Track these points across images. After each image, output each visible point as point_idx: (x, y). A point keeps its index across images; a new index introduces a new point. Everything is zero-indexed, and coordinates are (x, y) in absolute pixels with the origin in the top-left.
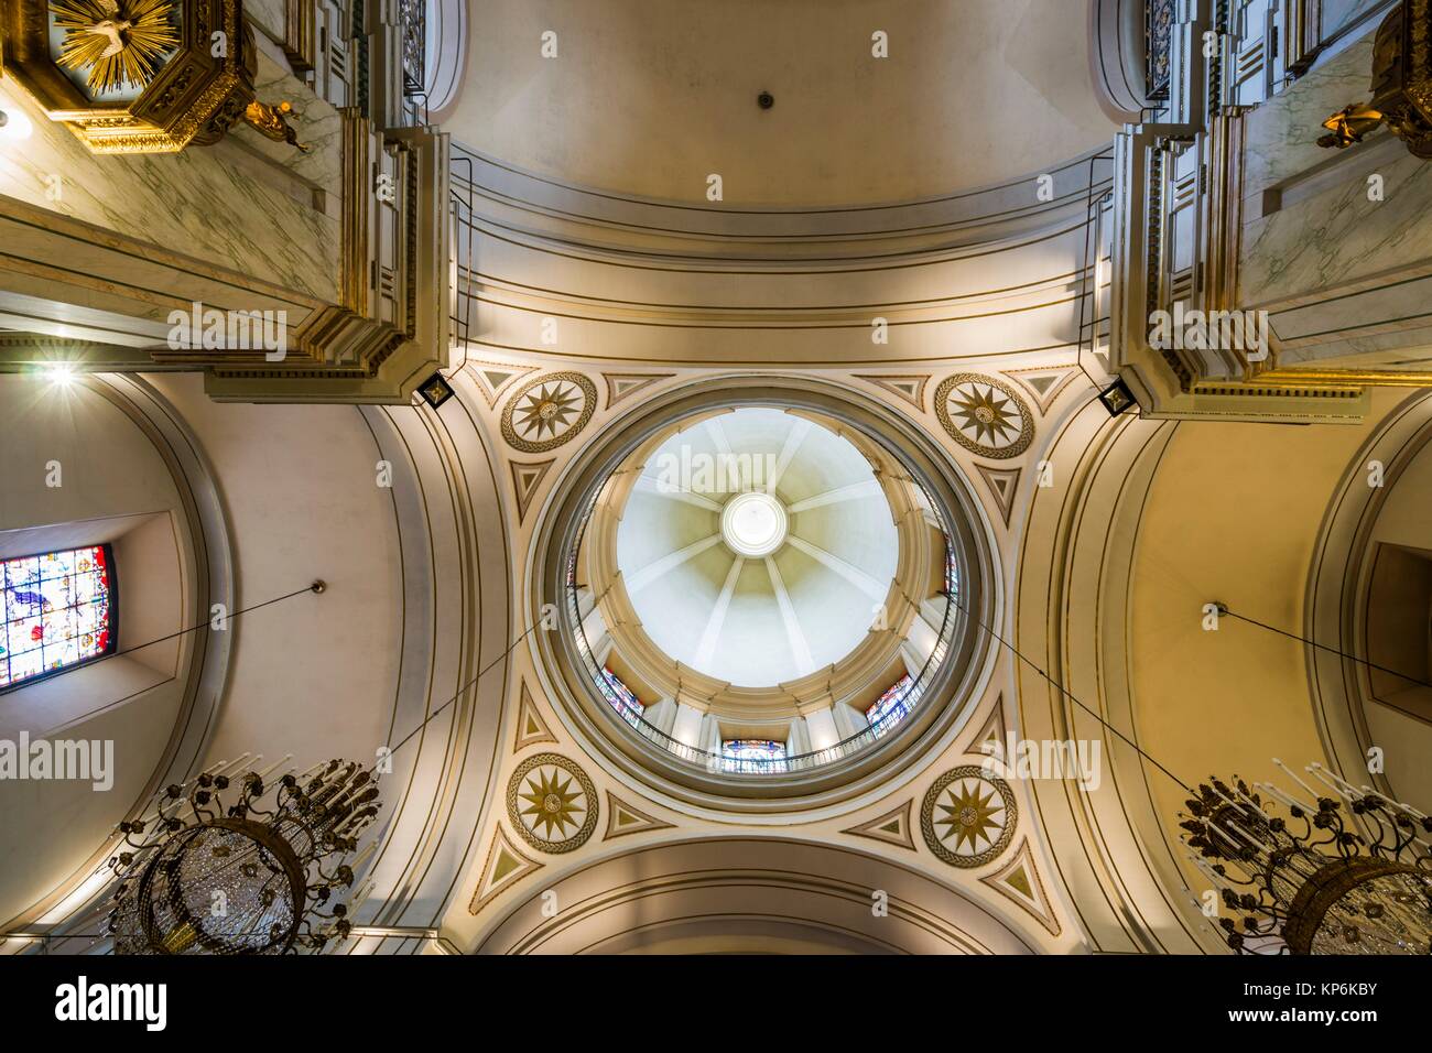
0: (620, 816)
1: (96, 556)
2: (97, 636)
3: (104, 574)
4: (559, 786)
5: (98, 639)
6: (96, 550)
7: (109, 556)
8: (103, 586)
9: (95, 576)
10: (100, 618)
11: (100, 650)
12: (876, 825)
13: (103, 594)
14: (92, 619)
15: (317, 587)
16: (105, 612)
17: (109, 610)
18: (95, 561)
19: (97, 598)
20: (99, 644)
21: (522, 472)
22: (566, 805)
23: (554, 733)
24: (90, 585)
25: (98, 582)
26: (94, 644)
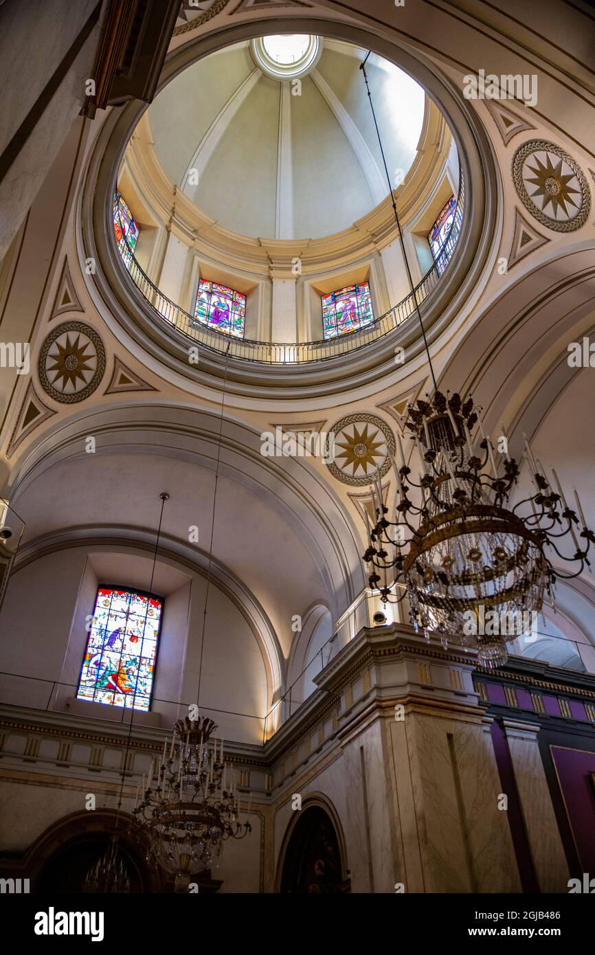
0: (397, 409)
1: (104, 594)
2: (151, 606)
3: (116, 592)
4: (353, 437)
5: (153, 606)
6: (100, 594)
7: (108, 586)
8: (123, 595)
9: (115, 598)
10: (141, 602)
11: (160, 606)
12: (516, 248)
13: (128, 596)
14: (139, 606)
15: (164, 497)
16: (138, 598)
17: (138, 595)
18: (107, 596)
19: (128, 600)
20: (156, 606)
21: (117, 385)
22: (367, 441)
23: (318, 420)
24: (119, 602)
25: (119, 597)
26: (155, 609)
